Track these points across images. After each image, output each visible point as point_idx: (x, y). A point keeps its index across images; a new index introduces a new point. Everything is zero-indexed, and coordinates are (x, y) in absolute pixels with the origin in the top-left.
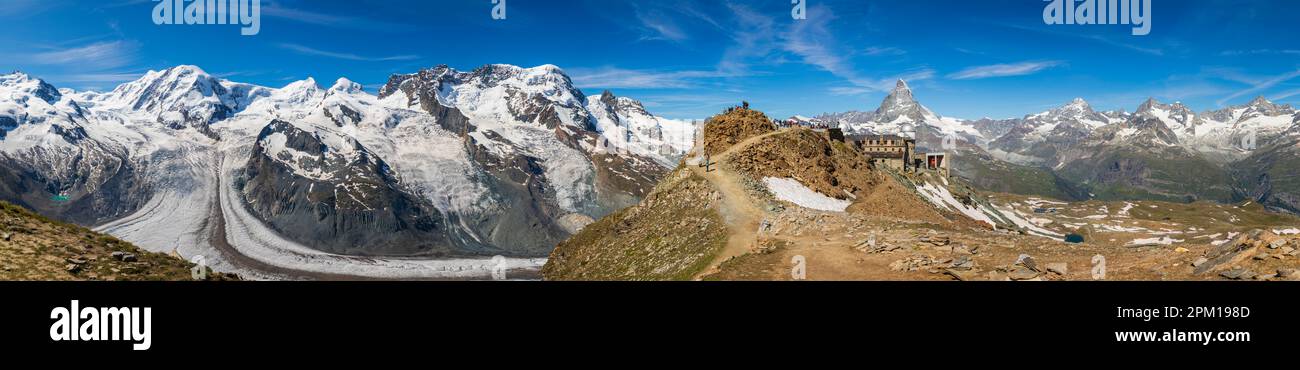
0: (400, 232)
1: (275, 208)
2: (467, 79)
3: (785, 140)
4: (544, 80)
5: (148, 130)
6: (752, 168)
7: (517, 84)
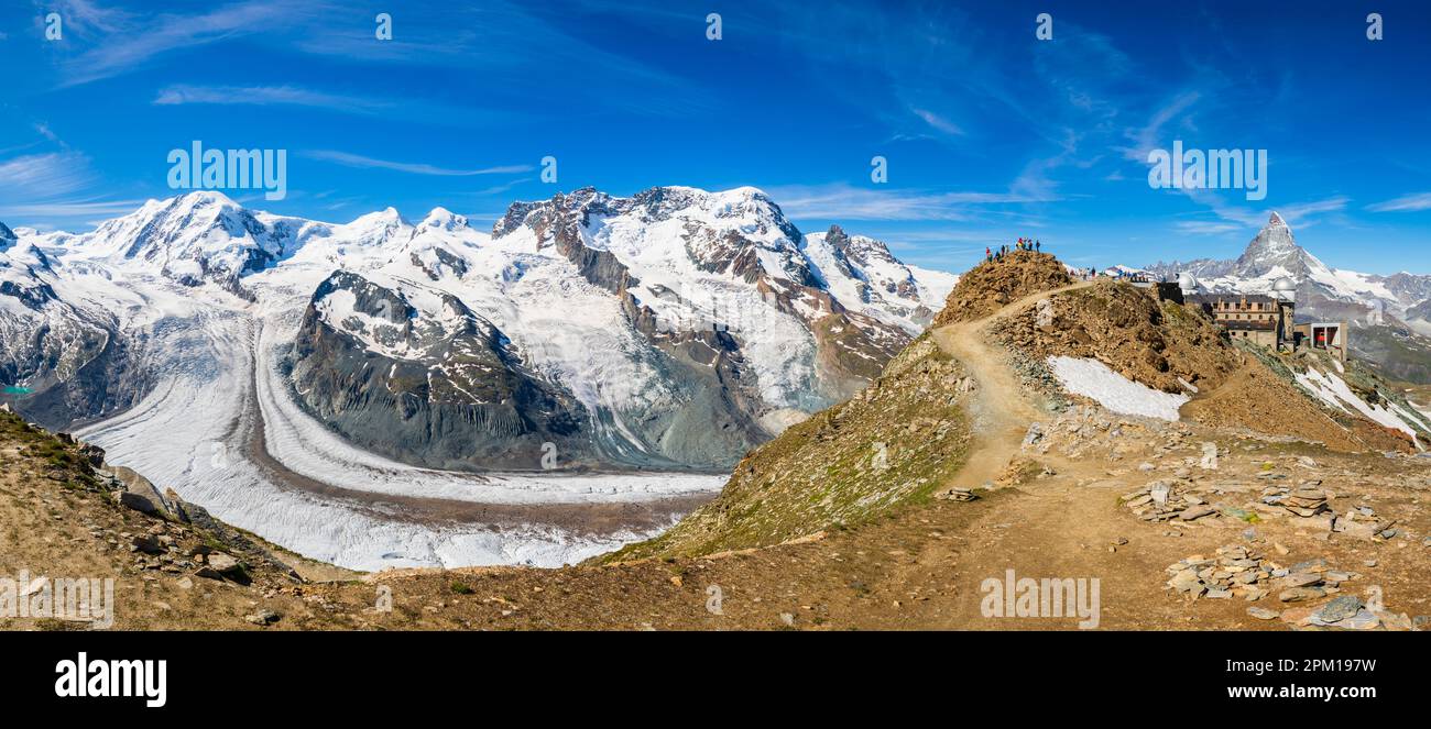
0: (524, 436)
1: (338, 402)
2: (626, 207)
3: (1086, 299)
4: (741, 211)
5: (147, 289)
6: (1031, 342)
7: (702, 216)
